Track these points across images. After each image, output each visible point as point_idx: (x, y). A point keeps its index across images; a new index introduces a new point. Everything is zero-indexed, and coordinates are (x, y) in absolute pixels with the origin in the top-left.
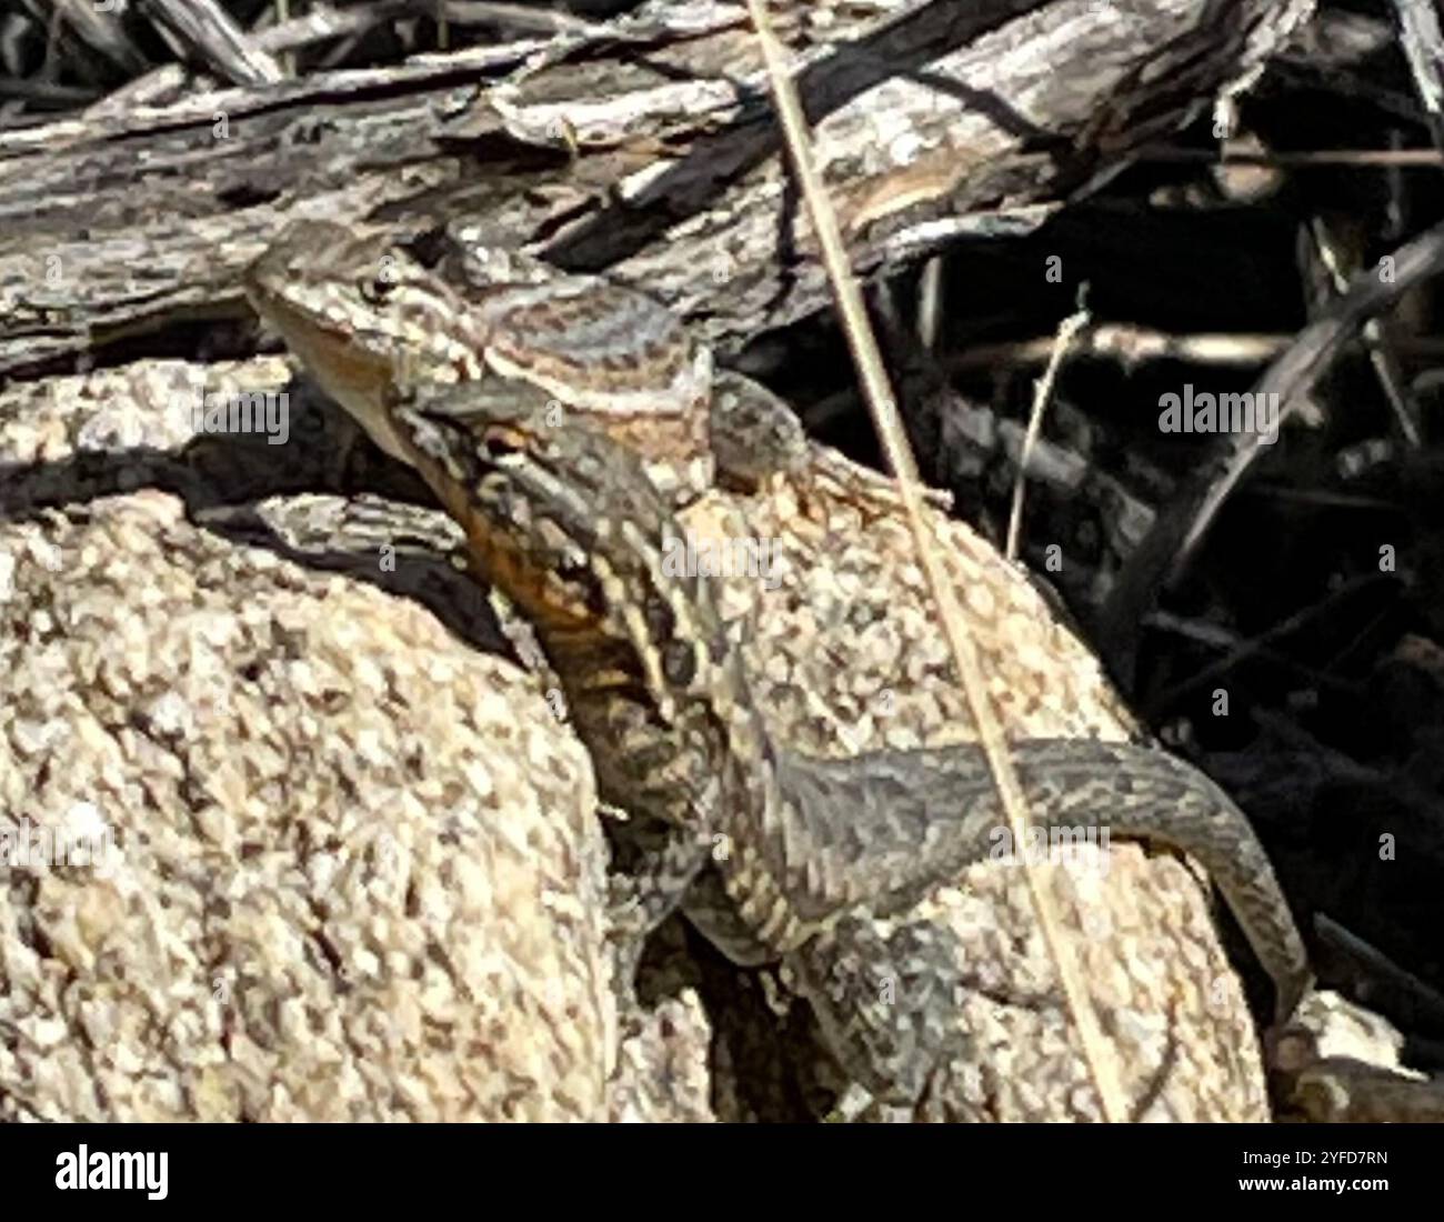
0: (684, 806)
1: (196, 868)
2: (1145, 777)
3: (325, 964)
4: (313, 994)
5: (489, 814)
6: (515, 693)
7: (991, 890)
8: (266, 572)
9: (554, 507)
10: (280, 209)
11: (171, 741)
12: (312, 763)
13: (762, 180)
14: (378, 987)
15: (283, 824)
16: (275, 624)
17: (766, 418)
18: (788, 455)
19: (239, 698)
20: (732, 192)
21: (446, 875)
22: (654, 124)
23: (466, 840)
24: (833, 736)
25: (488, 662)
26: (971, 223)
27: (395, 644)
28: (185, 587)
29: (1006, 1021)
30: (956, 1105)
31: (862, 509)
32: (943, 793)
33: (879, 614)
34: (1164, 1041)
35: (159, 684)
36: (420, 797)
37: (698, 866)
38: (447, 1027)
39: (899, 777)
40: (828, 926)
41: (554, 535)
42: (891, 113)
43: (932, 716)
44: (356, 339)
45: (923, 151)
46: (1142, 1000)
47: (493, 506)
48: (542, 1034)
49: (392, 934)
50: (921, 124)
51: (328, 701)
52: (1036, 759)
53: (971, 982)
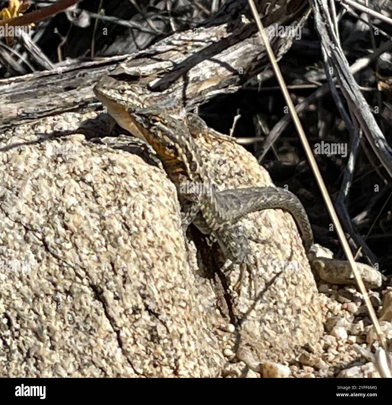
0: (195, 197)
1: (98, 210)
2: (283, 195)
3: (126, 230)
4: (124, 236)
5: (157, 198)
6: (159, 173)
7: (253, 219)
8: (105, 149)
9: (167, 133)
10: (78, 90)
11: (90, 184)
12: (120, 188)
13: (179, 82)
14: (138, 234)
15: (115, 201)
16: (109, 159)
17: (199, 121)
18: (204, 129)
19: (103, 174)
20: (173, 85)
21: (150, 210)
22: (155, 71)
23: (153, 203)
24: (217, 188)
25: (153, 167)
26: (222, 91)
27: (134, 163)
28: (89, 152)
29: (258, 246)
30: (249, 264)
31: (219, 141)
32: (243, 198)
33: (225, 162)
34: (290, 250)
35: (87, 172)
36: (143, 194)
37: (198, 211)
38: (153, 242)
39: (234, 195)
40: (222, 226)
41: (167, 139)
42: (205, 67)
43: (237, 183)
44: (118, 102)
45: (212, 76)
46: (285, 242)
47: (154, 133)
48: (172, 243)
49: (140, 223)
50: (212, 70)
51: (122, 175)
52: (261, 191)
53: (250, 238)
